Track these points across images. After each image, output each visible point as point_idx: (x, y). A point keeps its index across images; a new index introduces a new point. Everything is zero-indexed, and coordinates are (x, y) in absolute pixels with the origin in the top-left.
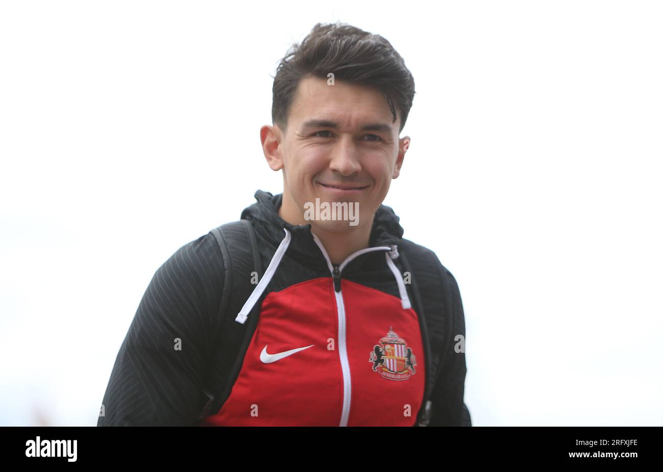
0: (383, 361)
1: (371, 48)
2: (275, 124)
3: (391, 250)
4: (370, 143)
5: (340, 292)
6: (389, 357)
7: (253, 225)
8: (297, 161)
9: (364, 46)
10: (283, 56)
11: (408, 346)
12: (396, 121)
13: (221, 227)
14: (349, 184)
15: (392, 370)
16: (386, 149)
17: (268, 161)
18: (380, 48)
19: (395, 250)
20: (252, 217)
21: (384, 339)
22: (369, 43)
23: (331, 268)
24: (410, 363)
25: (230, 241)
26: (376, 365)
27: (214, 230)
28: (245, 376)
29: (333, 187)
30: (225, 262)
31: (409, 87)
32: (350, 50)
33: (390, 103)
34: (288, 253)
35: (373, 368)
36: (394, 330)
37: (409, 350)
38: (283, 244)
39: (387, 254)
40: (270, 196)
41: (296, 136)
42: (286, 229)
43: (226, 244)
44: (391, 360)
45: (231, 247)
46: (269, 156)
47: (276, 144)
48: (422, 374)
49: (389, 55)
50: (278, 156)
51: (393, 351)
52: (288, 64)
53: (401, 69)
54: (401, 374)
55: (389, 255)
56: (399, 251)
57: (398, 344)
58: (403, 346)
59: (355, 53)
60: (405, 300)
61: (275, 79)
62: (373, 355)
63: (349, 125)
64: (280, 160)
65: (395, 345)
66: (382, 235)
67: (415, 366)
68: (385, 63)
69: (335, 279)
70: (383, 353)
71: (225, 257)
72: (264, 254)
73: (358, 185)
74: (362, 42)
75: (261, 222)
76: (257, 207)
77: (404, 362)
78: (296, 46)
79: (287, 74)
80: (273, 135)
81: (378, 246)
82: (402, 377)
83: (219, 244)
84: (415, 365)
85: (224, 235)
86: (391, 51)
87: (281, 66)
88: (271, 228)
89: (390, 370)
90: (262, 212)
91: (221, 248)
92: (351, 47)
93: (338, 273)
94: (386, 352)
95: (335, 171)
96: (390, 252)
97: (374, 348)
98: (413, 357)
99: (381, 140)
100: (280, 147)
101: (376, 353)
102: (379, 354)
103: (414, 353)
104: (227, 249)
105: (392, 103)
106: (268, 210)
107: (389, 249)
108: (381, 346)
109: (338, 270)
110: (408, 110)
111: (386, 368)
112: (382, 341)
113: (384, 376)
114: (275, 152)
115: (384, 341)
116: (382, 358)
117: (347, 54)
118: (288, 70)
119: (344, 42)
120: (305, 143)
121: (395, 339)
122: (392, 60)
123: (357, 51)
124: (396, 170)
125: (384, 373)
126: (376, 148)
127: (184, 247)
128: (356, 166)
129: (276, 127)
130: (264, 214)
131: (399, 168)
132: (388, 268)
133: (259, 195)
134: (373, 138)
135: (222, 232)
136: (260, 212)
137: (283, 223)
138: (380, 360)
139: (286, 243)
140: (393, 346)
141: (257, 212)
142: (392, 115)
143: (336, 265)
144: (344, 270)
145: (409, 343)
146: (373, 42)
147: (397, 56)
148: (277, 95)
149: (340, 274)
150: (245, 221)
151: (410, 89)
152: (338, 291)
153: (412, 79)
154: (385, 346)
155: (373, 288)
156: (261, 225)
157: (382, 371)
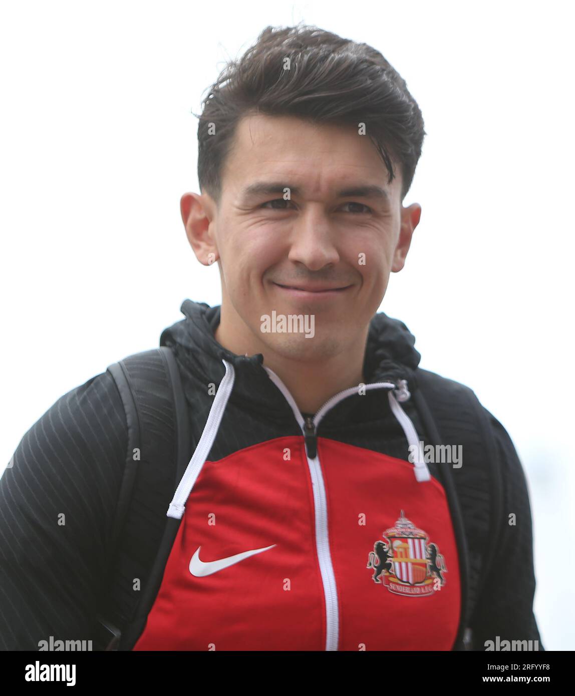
0: (389, 566)
1: (349, 66)
2: (203, 189)
3: (397, 388)
4: (352, 217)
5: (317, 458)
6: (400, 559)
7: (176, 354)
8: (237, 249)
9: (339, 63)
10: (215, 81)
11: (431, 541)
12: (394, 181)
13: (125, 360)
14: (320, 283)
15: (405, 579)
16: (378, 226)
17: (194, 250)
18: (364, 66)
19: (402, 387)
20: (174, 342)
21: (392, 532)
22: (347, 58)
23: (301, 421)
24: (435, 568)
25: (136, 382)
26: (379, 572)
27: (113, 365)
28: (167, 597)
29: (296, 288)
30: (128, 416)
31: (413, 126)
32: (316, 70)
33: (384, 154)
34: (234, 400)
35: (373, 579)
36: (407, 516)
37: (433, 548)
38: (223, 386)
39: (390, 395)
40: (203, 308)
41: (235, 210)
42: (226, 360)
43: (129, 386)
44: (404, 565)
45: (138, 392)
46: (195, 241)
47: (205, 223)
48: (456, 585)
49: (380, 76)
50: (210, 241)
51: (406, 550)
52: (220, 94)
53: (399, 99)
54: (420, 587)
55: (395, 395)
56: (409, 390)
57: (413, 539)
58: (422, 541)
59: (323, 76)
60: (422, 468)
61: (200, 119)
62: (373, 558)
63: (318, 189)
64: (212, 248)
65: (410, 541)
66: (382, 364)
67: (444, 573)
68: (374, 90)
69: (308, 438)
70: (390, 553)
71: (128, 408)
72: (192, 400)
73: (336, 284)
74: (337, 57)
75: (188, 350)
76: (182, 327)
77: (426, 567)
78: (232, 64)
79: (218, 110)
80: (200, 208)
81: (375, 382)
82: (423, 591)
83: (119, 387)
84: (443, 570)
85: (127, 372)
86: (383, 70)
87: (211, 96)
88: (203, 359)
89: (401, 580)
90: (189, 334)
91: (123, 395)
92: (318, 65)
93: (313, 427)
94: (394, 552)
95: (297, 263)
96: (396, 391)
97: (375, 546)
98: (440, 558)
99: (370, 211)
100: (212, 226)
101: (378, 553)
102: (383, 555)
103: (441, 553)
104: (132, 395)
105: (385, 153)
106: (198, 330)
107: (392, 386)
108: (387, 543)
109: (312, 423)
110: (415, 162)
111: (395, 577)
112: (387, 534)
113: (393, 590)
114: (204, 235)
115: (391, 534)
116: (387, 562)
117: (312, 76)
118: (220, 103)
119: (306, 58)
120: (250, 219)
121: (409, 530)
122: (384, 84)
123: (327, 72)
124: (399, 257)
125: (392, 586)
126: (361, 224)
127: (64, 397)
128: (331, 255)
129: (206, 195)
130: (192, 337)
131: (404, 255)
132: (393, 416)
133: (186, 307)
134: (358, 208)
135: (124, 366)
136: (186, 334)
137: (221, 351)
138: (384, 565)
139: (228, 383)
140: (407, 542)
141: (181, 334)
142: (387, 171)
143: (308, 416)
144: (322, 423)
145: (433, 535)
146: (353, 56)
147: (393, 78)
148: (204, 144)
149: (315, 430)
150: (164, 349)
151: (416, 129)
152: (312, 457)
153: (418, 113)
154: (392, 543)
155: (373, 450)
156: (189, 354)
157: (388, 582)
